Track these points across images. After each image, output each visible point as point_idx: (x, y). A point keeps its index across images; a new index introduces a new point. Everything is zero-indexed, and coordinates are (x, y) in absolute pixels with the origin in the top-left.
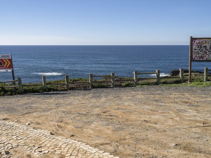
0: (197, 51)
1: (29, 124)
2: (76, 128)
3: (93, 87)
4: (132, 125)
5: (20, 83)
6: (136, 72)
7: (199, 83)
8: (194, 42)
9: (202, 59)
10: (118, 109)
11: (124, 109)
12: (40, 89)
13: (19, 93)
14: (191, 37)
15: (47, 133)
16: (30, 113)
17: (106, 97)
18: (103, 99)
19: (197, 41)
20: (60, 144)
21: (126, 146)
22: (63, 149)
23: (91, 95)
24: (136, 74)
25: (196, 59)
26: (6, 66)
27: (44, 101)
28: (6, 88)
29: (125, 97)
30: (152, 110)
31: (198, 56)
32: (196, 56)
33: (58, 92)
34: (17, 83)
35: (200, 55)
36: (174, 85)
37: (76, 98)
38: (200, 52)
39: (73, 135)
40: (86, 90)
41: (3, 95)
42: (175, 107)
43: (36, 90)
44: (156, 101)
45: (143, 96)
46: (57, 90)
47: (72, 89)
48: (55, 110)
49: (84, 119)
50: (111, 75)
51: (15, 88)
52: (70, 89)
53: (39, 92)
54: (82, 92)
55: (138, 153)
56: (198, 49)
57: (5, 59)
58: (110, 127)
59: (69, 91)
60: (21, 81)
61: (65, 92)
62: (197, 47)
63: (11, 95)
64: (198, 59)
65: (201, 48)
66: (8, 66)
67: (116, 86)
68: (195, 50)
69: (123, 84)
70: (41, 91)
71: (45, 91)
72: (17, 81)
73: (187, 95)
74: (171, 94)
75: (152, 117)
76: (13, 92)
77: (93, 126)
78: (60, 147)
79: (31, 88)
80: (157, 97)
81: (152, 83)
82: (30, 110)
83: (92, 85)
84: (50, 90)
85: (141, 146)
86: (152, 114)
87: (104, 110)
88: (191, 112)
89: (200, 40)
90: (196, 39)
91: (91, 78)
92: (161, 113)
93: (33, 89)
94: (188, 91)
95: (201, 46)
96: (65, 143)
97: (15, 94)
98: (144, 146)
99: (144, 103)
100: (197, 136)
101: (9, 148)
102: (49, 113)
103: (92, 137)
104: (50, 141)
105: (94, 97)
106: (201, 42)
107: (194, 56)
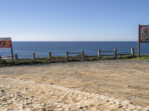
0: (144, 35)
1: (21, 79)
2: (55, 80)
3: (69, 61)
4: (96, 78)
5: (17, 58)
6: (100, 50)
7: (145, 58)
8: (142, 28)
9: (148, 41)
10: (86, 71)
11: (90, 72)
12: (31, 62)
13: (16, 65)
14: (139, 25)
15: (33, 82)
16: (22, 74)
17: (78, 66)
18: (76, 67)
19: (144, 28)
20: (42, 87)
21: (91, 88)
22: (44, 89)
23: (67, 65)
24: (99, 52)
25: (143, 40)
26: (7, 46)
27: (33, 69)
28: (7, 61)
29: (92, 66)
30: (111, 72)
31: (144, 38)
32: (143, 38)
33: (43, 64)
34: (14, 58)
35: (146, 38)
36: (127, 59)
37: (56, 67)
38: (146, 36)
39: (52, 83)
40: (64, 63)
41: (5, 66)
42: (128, 70)
43: (28, 63)
44: (114, 68)
45: (104, 65)
46: (43, 63)
47: (54, 62)
48: (40, 73)
49: (61, 76)
50: (82, 52)
51: (13, 61)
52: (52, 62)
53: (30, 64)
54: (61, 64)
55: (100, 91)
56: (145, 33)
57: (6, 41)
58: (80, 80)
59: (51, 64)
60: (17, 56)
61: (48, 64)
62: (144, 32)
63: (10, 66)
64: (145, 41)
65: (147, 32)
66: (8, 45)
67: (85, 60)
68: (142, 34)
69: (91, 59)
70: (31, 63)
71: (35, 64)
72: (15, 56)
73: (137, 64)
74: (125, 64)
75: (111, 75)
76: (12, 64)
77: (67, 79)
78: (42, 88)
79: (24, 61)
80: (115, 66)
81: (111, 58)
82: (22, 73)
83: (68, 59)
84: (38, 63)
85: (102, 88)
86: (111, 74)
87: (76, 72)
88: (140, 73)
89: (145, 27)
90: (143, 26)
91: (67, 54)
92: (118, 73)
93: (26, 62)
94: (137, 62)
95: (147, 31)
96: (46, 86)
97: (13, 65)
98: (105, 88)
99: (106, 69)
100: (145, 82)
101: (4, 89)
102: (36, 74)
103: (66, 84)
104: (35, 86)
105: (69, 66)
106: (146, 28)
107: (141, 39)
